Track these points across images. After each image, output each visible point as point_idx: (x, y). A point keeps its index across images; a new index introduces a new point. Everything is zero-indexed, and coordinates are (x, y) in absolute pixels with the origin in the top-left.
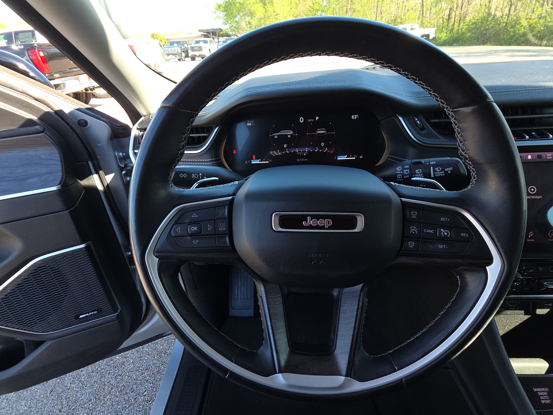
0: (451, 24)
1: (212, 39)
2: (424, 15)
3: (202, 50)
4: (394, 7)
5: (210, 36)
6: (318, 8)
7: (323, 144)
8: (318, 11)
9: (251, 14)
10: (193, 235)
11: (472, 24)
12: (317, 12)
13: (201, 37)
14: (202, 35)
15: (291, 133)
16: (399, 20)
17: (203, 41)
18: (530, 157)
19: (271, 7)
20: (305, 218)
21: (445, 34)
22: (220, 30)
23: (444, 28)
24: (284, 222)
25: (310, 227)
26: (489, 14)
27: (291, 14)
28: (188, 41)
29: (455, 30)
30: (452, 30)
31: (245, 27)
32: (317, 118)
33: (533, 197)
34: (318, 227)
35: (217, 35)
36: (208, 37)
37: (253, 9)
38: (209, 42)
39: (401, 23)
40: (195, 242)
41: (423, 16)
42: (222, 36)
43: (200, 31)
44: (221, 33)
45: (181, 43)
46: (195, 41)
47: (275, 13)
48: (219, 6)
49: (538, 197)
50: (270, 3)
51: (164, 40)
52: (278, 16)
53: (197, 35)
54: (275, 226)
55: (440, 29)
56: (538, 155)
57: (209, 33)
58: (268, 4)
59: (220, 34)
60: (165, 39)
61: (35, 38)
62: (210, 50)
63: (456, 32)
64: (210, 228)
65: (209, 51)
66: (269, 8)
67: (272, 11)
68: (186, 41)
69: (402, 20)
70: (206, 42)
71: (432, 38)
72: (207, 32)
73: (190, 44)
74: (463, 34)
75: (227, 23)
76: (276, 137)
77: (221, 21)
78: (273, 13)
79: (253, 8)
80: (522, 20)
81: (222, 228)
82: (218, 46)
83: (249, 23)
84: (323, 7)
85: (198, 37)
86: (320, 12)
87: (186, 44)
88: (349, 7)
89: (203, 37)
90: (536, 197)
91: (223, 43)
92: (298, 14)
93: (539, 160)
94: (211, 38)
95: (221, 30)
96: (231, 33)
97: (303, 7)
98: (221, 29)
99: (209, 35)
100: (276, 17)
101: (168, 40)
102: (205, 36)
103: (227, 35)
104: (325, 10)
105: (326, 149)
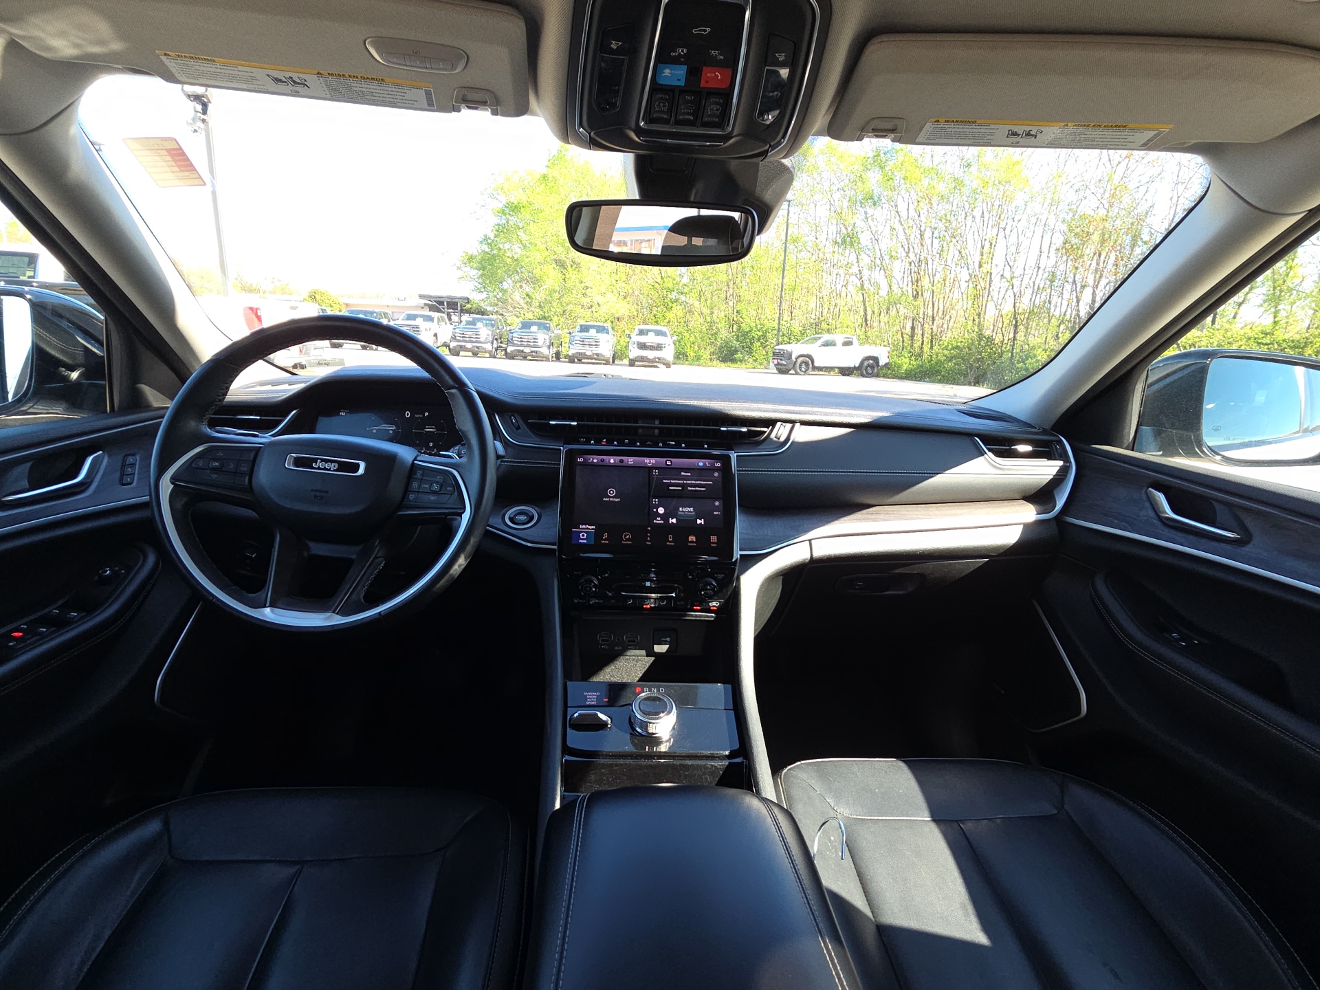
0: (917, 345)
1: (445, 316)
2: (869, 322)
3: (420, 333)
4: (813, 303)
5: (444, 309)
6: (670, 285)
7: (431, 444)
8: (671, 291)
9: (535, 281)
10: (214, 469)
11: (953, 348)
12: (669, 293)
13: (422, 308)
14: (425, 304)
15: (394, 428)
16: (824, 326)
17: (422, 316)
18: (612, 461)
19: (575, 272)
20: (315, 460)
21: (907, 360)
22: (466, 301)
23: (905, 350)
24: (298, 462)
25: (319, 468)
26: (981, 336)
27: (615, 290)
28: (393, 312)
29: (925, 356)
30: (920, 355)
31: (522, 301)
32: (426, 414)
33: (611, 499)
34: (325, 469)
35: (459, 309)
36: (439, 311)
37: (537, 272)
38: (436, 320)
39: (828, 331)
40: (214, 476)
41: (867, 325)
42: (469, 312)
43: (421, 297)
44: (468, 306)
45: (375, 315)
46: (407, 314)
47: (583, 285)
48: (471, 259)
49: (616, 500)
50: (574, 267)
51: (339, 306)
52: (589, 290)
53: (415, 304)
54: (289, 465)
55: (898, 349)
56: (620, 460)
57: (441, 303)
58: (569, 267)
59: (464, 308)
60: (341, 304)
61: (35, 268)
62: (436, 335)
63: (927, 358)
64: (232, 466)
65: (435, 338)
66: (571, 274)
67: (577, 281)
68: (387, 314)
69: (830, 327)
70: (431, 319)
71: (883, 364)
72: (435, 301)
73: (395, 318)
74: (939, 363)
75: (482, 290)
76: (374, 431)
77: (471, 285)
78: (578, 284)
79: (538, 270)
80: (1037, 351)
81: (245, 468)
82: (454, 329)
83: (527, 295)
84: (680, 285)
85: (417, 307)
86: (674, 294)
87: (386, 318)
88: (731, 292)
89: (428, 310)
90: (615, 500)
91: (466, 325)
92: (631, 291)
93: (621, 464)
94: (444, 313)
95: (468, 301)
96: (489, 309)
97: (639, 282)
98: (468, 299)
99: (441, 307)
100: (584, 291)
101: (347, 305)
102: (432, 308)
103: (478, 312)
104: (685, 291)
105: (435, 450)
